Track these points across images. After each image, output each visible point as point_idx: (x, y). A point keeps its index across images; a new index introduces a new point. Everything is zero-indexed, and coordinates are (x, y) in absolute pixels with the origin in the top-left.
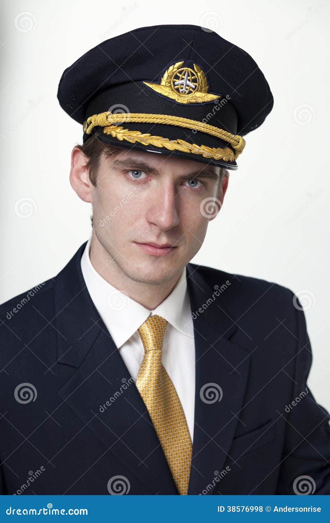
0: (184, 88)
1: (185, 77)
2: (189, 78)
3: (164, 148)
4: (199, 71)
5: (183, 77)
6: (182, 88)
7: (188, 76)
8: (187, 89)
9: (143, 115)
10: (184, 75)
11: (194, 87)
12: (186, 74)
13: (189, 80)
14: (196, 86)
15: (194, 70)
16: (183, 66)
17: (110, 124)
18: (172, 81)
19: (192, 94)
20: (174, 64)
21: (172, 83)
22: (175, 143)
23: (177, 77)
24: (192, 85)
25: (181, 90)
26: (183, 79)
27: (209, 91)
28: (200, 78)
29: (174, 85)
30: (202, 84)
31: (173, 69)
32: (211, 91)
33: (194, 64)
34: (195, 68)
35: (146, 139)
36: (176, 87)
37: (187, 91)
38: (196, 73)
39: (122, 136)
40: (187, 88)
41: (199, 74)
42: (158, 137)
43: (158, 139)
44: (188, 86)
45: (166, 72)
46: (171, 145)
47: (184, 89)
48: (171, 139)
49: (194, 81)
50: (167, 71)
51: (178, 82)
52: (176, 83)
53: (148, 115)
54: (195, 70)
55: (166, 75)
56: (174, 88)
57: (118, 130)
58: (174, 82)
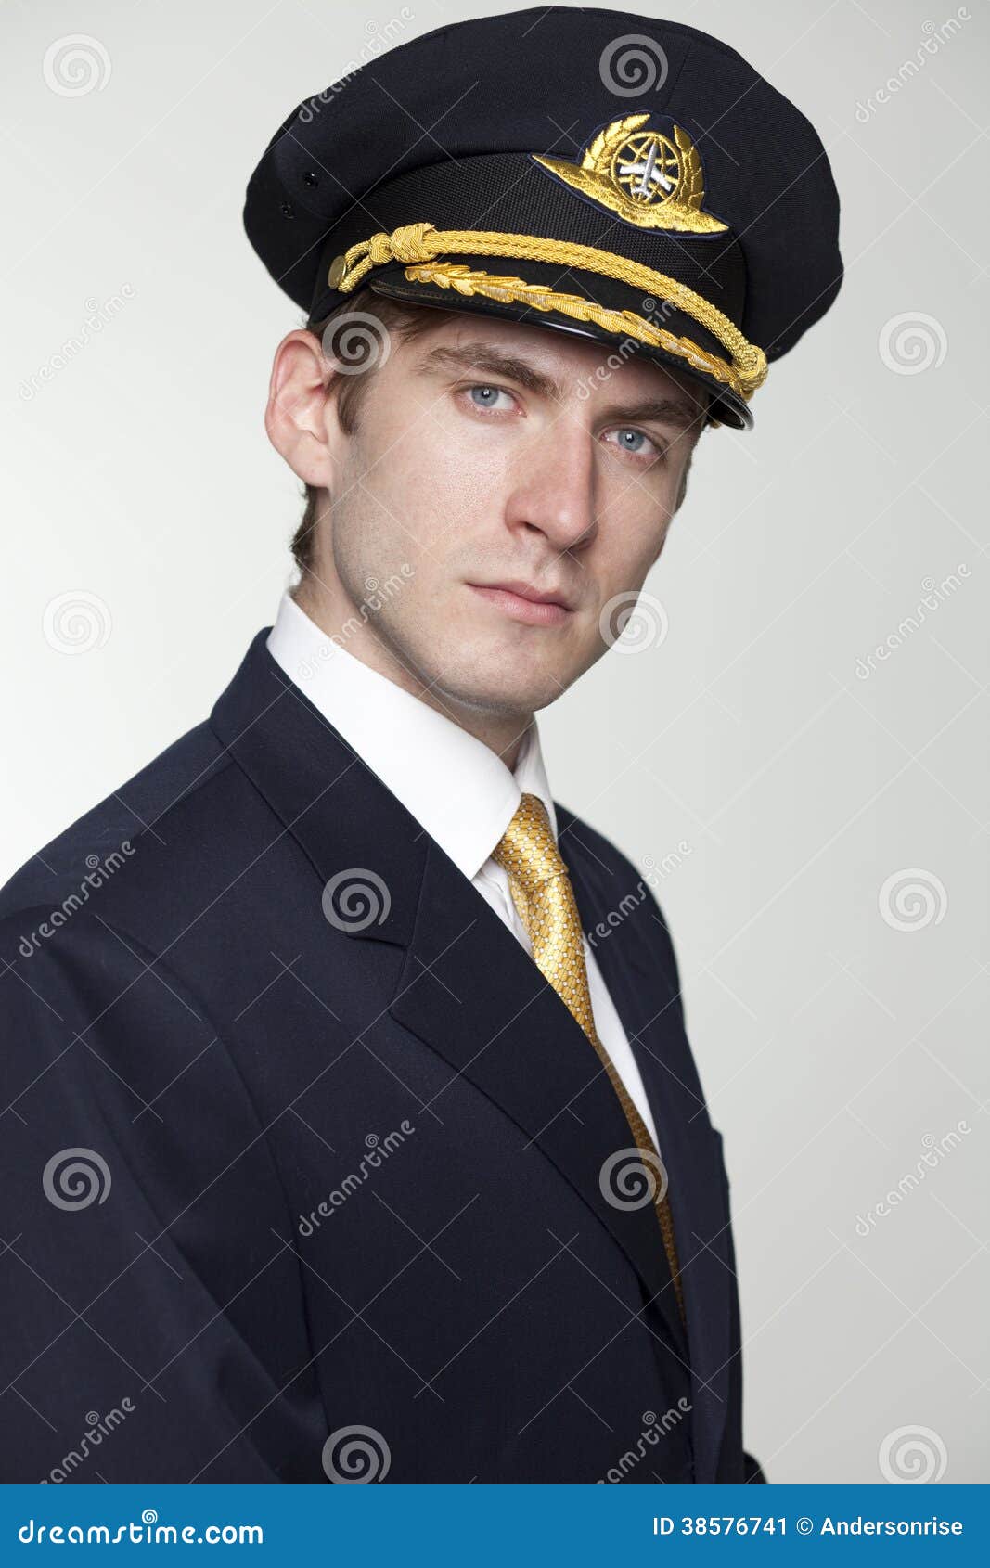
0: (643, 185)
1: (649, 157)
2: (660, 161)
3: (592, 325)
4: (686, 149)
5: (644, 157)
6: (638, 186)
7: (658, 155)
8: (650, 190)
9: (530, 239)
10: (647, 151)
11: (668, 188)
12: (652, 148)
13: (658, 167)
14: (673, 186)
15: (672, 140)
16: (644, 128)
17: (432, 256)
18: (613, 163)
19: (662, 204)
20: (624, 119)
21: (612, 167)
22: (618, 316)
23: (627, 154)
24: (665, 181)
25: (633, 190)
26: (642, 161)
27: (706, 207)
28: (687, 165)
29: (619, 175)
30: (689, 183)
31: (618, 132)
32: (708, 207)
33: (675, 127)
34: (676, 137)
35: (541, 297)
36: (622, 180)
37: (650, 196)
38: (679, 151)
39: (471, 286)
40: (651, 186)
41: (684, 155)
42: (573, 297)
43: (574, 301)
44: (653, 181)
45: (601, 136)
46: (611, 320)
47: (642, 190)
48: (607, 306)
49: (672, 171)
50: (602, 133)
51: (629, 168)
52: (623, 171)
53: (540, 240)
54: (677, 142)
55: (598, 144)
56: (618, 183)
57: (456, 271)
58: (618, 166)
